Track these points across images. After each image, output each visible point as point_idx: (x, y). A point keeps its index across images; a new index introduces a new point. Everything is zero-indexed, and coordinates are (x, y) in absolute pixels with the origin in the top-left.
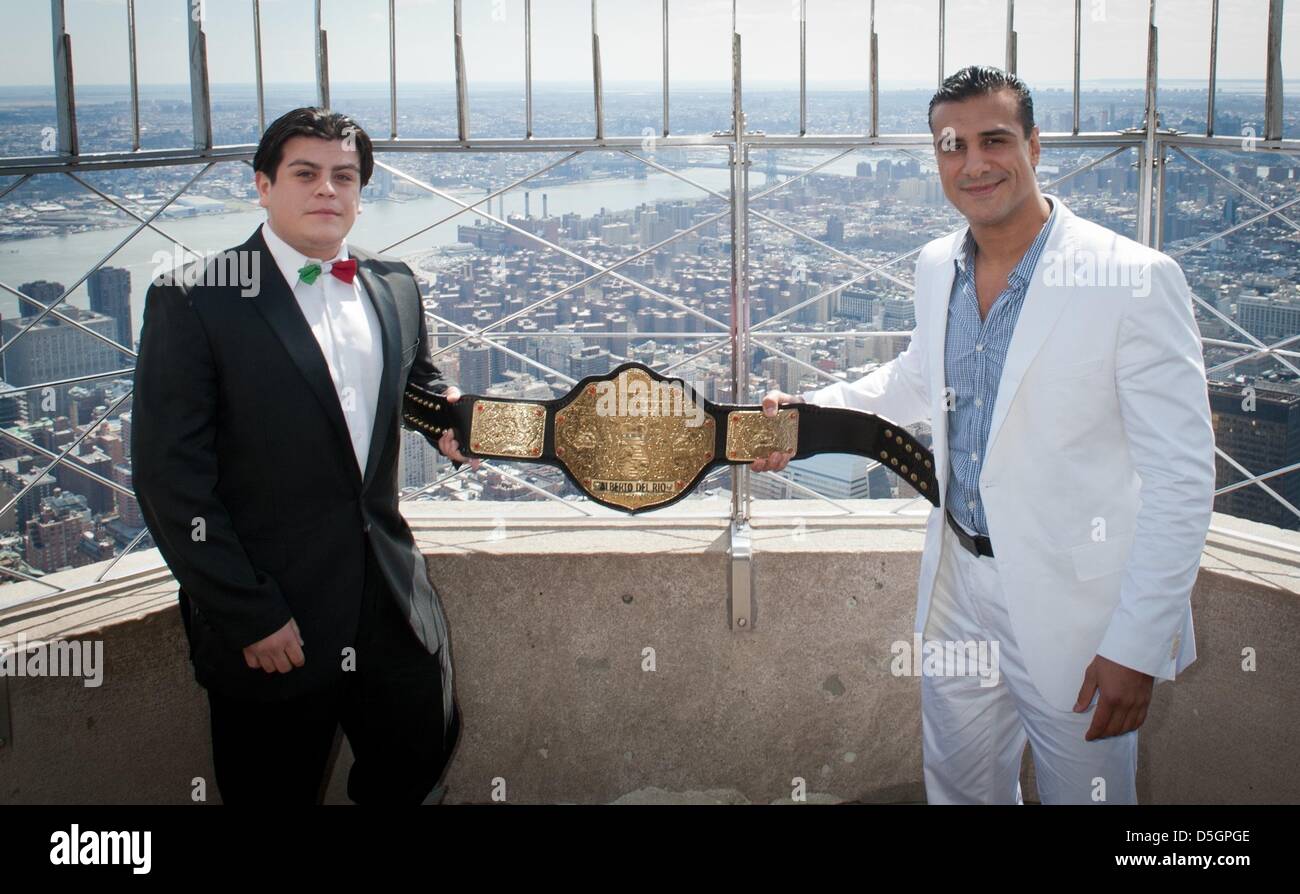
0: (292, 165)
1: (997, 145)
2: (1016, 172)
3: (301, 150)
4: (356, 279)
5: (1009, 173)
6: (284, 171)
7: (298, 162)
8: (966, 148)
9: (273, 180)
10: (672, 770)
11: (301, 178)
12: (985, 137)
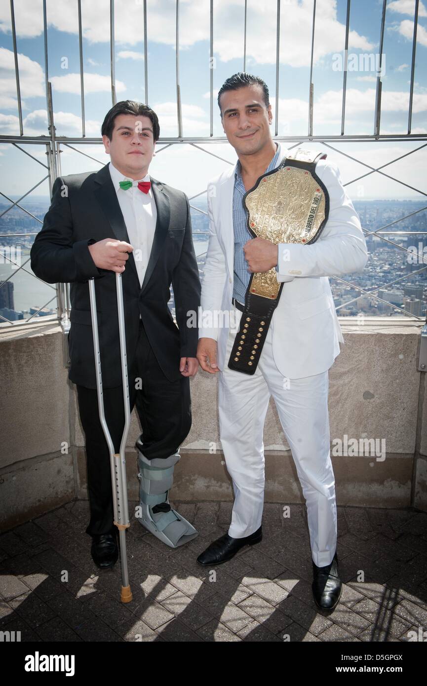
0: (119, 129)
1: (254, 113)
2: (263, 126)
3: (123, 121)
4: (150, 191)
5: (259, 127)
6: (116, 133)
7: (122, 128)
8: (239, 114)
9: (111, 139)
10: (211, 432)
11: (124, 135)
12: (248, 108)
